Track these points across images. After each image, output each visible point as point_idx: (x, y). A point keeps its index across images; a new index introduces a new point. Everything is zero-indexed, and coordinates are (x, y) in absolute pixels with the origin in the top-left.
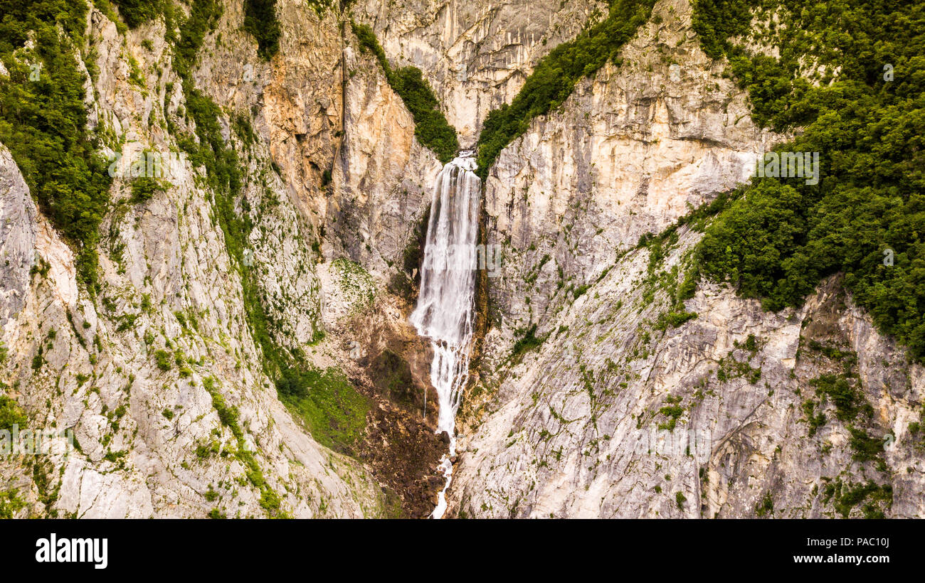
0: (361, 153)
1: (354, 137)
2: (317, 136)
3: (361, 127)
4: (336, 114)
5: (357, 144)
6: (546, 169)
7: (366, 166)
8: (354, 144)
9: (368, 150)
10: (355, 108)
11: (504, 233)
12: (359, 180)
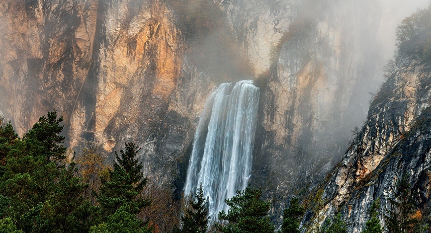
0: (113, 86)
1: (107, 64)
2: (57, 66)
3: (118, 51)
4: (86, 38)
5: (110, 74)
6: (332, 59)
7: (119, 103)
8: (105, 74)
9: (124, 81)
10: (112, 26)
11: (280, 148)
12: (107, 121)
